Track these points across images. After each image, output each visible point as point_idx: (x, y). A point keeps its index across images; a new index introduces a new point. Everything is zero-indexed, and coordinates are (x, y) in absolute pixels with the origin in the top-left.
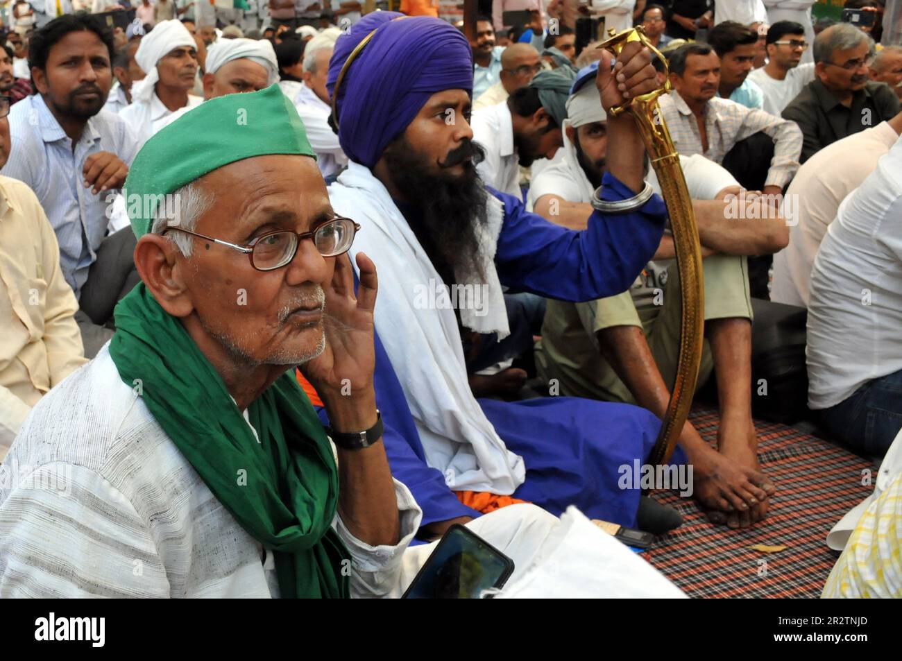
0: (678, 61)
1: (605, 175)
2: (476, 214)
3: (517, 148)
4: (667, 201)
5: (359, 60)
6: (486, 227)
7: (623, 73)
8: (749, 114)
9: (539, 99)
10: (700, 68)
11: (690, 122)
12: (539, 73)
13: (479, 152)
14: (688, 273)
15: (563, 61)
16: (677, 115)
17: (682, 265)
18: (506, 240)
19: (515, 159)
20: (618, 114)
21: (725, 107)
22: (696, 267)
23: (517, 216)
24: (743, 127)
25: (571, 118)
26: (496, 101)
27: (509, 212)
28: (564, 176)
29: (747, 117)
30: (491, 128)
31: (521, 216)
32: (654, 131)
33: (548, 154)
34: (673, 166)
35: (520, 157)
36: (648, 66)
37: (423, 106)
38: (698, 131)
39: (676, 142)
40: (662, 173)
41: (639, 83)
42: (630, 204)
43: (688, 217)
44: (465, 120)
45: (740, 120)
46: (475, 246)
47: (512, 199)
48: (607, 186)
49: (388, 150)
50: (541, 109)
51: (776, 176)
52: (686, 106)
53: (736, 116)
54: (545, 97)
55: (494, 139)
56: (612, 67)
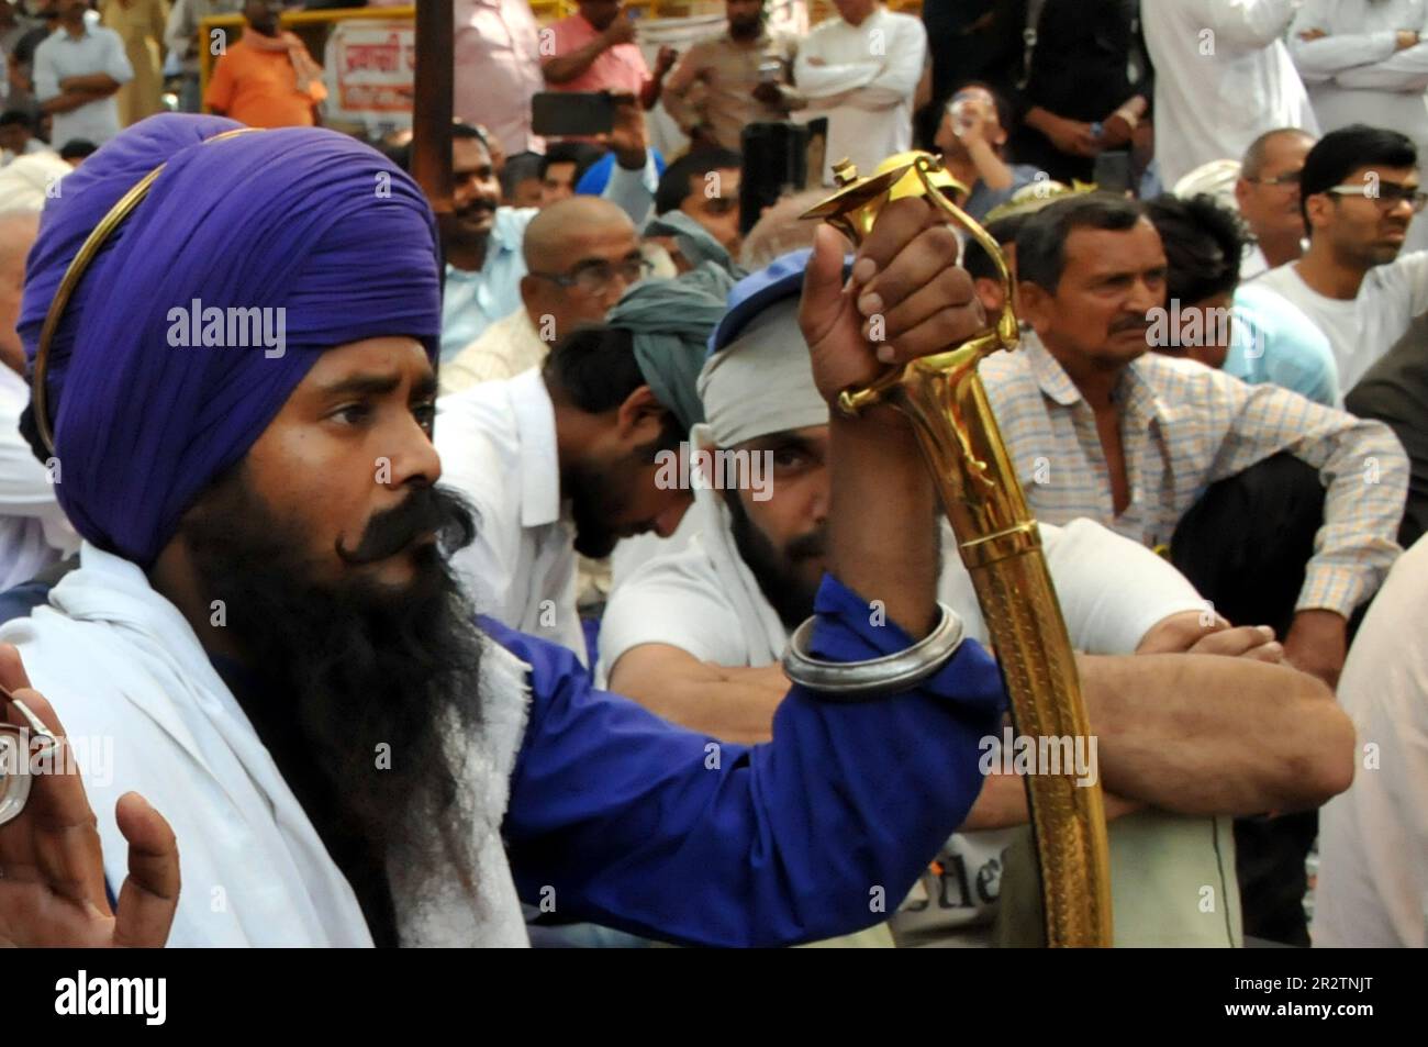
0: (1042, 247)
1: (824, 584)
2: (448, 694)
3: (570, 502)
4: (1006, 661)
5: (111, 256)
6: (478, 735)
7: (875, 290)
8: (1249, 401)
9: (635, 363)
10: (1105, 268)
11: (1077, 424)
12: (635, 286)
13: (460, 520)
14: (1068, 868)
15: (707, 253)
16: (1040, 406)
17: (1048, 849)
18: (536, 772)
19: (563, 536)
20: (863, 409)
21: (1180, 381)
22: (1090, 851)
23: (567, 705)
24: (1233, 440)
25: (712, 419)
26: (512, 367)
27: (544, 692)
28: (698, 590)
29: (1243, 411)
30: (498, 447)
31: (579, 703)
32: (966, 459)
33: (660, 521)
34: (1024, 559)
35: (580, 528)
36: (948, 272)
37: (294, 387)
38: (1098, 450)
39: (1033, 485)
40: (992, 579)
41: (923, 320)
42: (897, 668)
43: (1066, 706)
44: (417, 427)
45: (1224, 417)
46: (446, 790)
47: (554, 653)
48: (831, 617)
49: (197, 512)
50: (642, 389)
51: (1330, 584)
52: (1065, 380)
53: (1211, 408)
54: (652, 354)
55: (505, 480)
56: (847, 271)
